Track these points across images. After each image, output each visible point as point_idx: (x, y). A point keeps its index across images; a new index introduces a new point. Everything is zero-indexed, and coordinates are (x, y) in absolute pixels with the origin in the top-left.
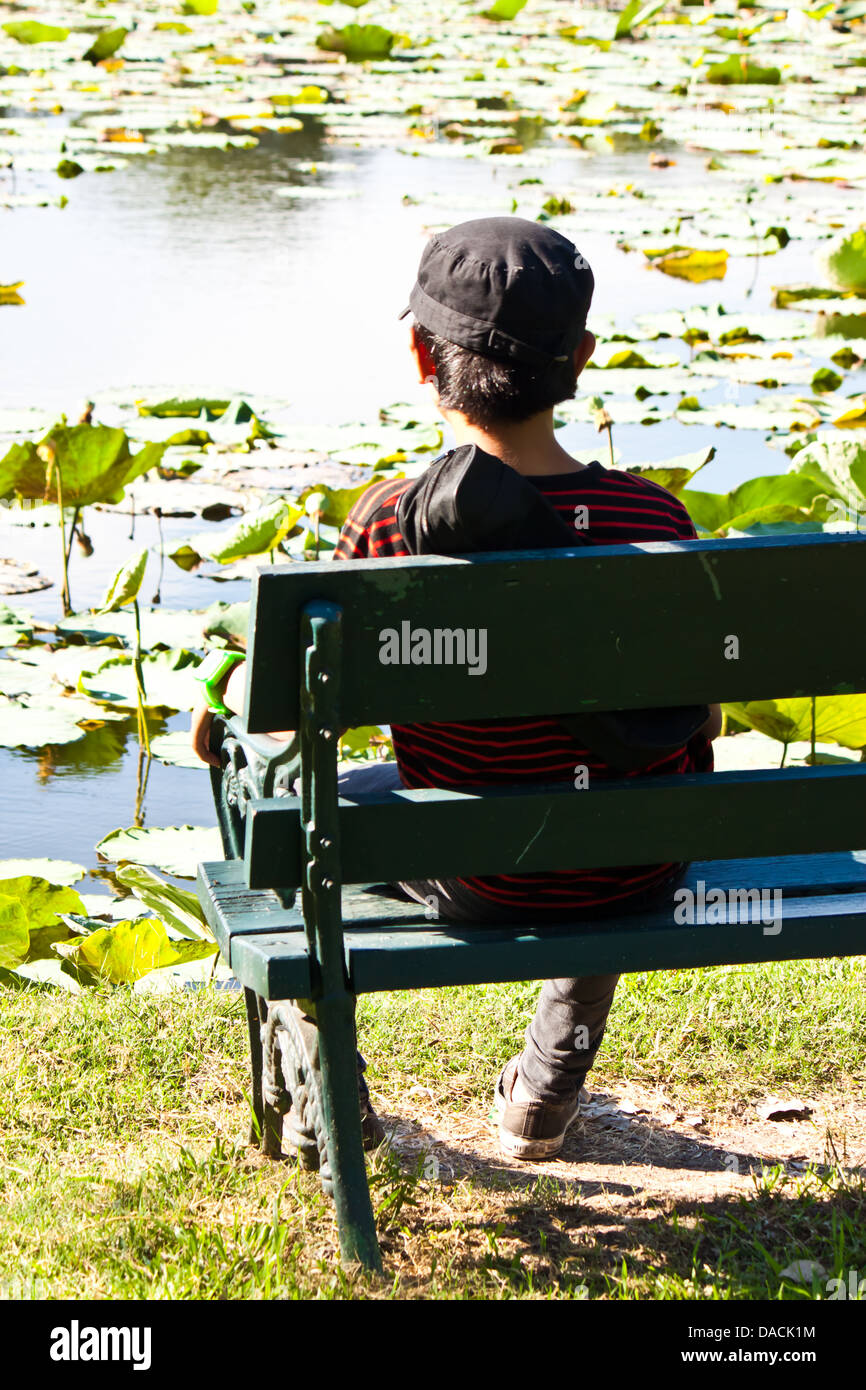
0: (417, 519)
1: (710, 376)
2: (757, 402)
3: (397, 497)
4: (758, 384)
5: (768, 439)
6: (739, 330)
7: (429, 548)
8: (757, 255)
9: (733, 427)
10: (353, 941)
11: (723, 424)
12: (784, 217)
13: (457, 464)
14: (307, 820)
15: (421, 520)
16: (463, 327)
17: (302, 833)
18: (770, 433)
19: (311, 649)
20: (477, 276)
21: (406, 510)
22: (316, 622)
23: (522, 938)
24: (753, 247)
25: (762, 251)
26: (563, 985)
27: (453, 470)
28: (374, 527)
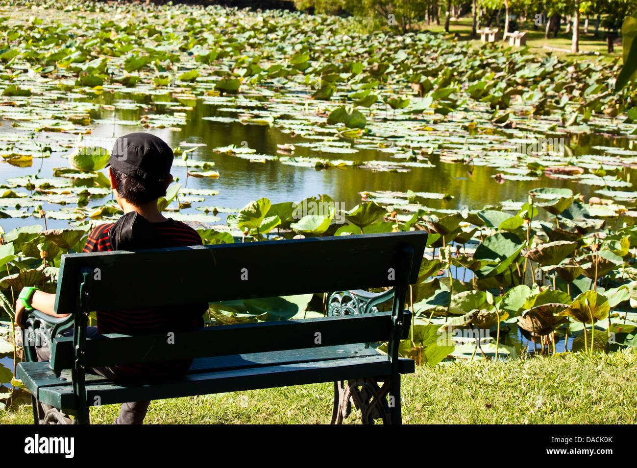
0: (116, 238)
1: (41, 201)
2: (60, 210)
3: (108, 230)
4: (58, 203)
5: (69, 223)
6: (46, 184)
7: (120, 248)
8: (43, 157)
9: (55, 219)
10: (88, 388)
11: (51, 218)
12: (48, 144)
13: (130, 219)
14: (76, 344)
15: (118, 238)
16: (128, 168)
17: (74, 350)
18: (69, 221)
19: (82, 284)
20: (134, 150)
21: (112, 234)
22: (85, 274)
23: (145, 386)
24: (41, 154)
25: (44, 156)
26: (131, 405)
27: (129, 221)
28: (100, 240)
